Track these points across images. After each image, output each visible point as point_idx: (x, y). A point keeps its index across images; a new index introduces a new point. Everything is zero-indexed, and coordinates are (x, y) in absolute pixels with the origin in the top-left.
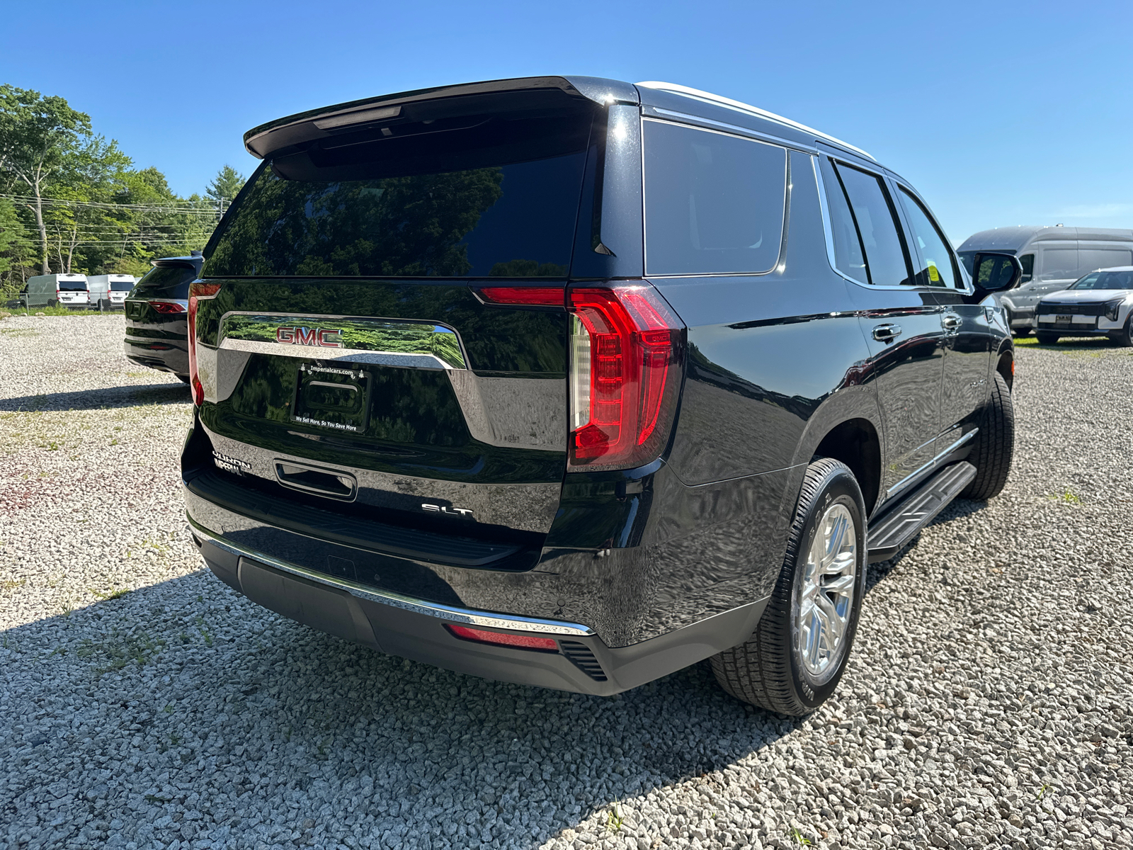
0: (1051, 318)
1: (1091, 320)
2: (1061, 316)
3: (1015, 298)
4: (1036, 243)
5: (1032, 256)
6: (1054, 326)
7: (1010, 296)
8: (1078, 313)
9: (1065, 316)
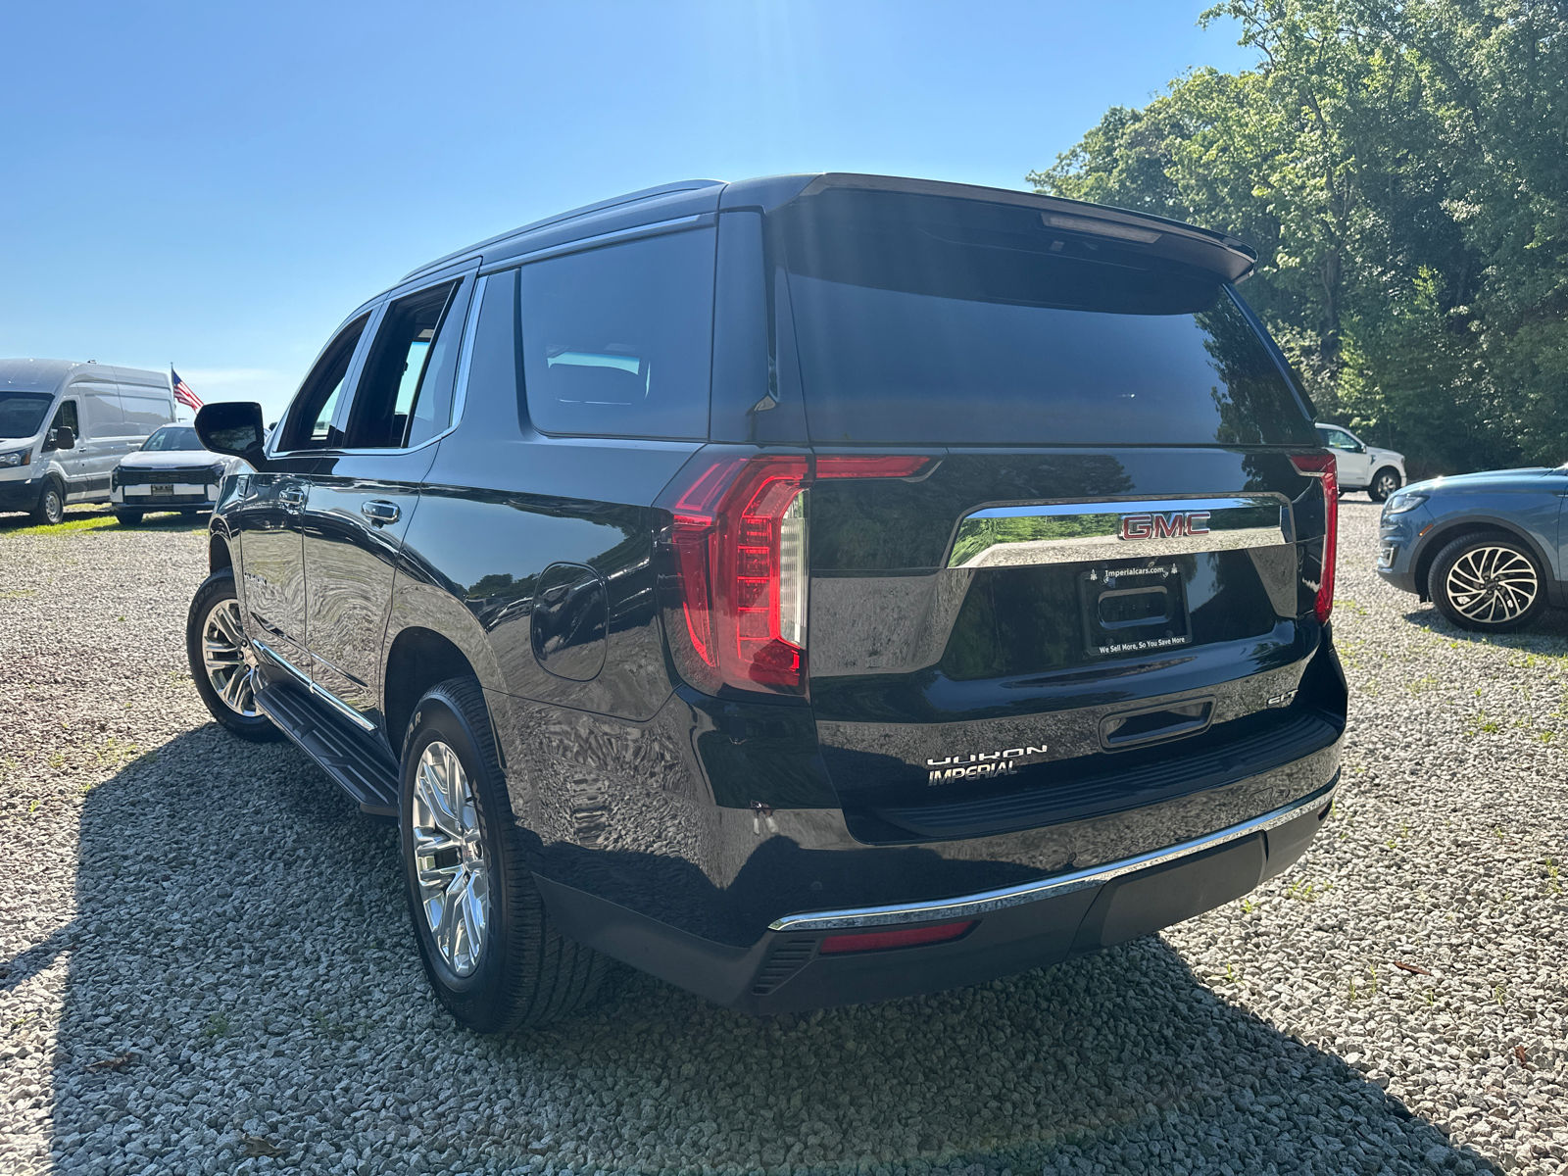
0: (143, 490)
1: (198, 490)
2: (158, 485)
3: (66, 462)
4: (74, 385)
5: (73, 404)
6: (145, 500)
7: (59, 460)
8: (180, 482)
9: (164, 486)
